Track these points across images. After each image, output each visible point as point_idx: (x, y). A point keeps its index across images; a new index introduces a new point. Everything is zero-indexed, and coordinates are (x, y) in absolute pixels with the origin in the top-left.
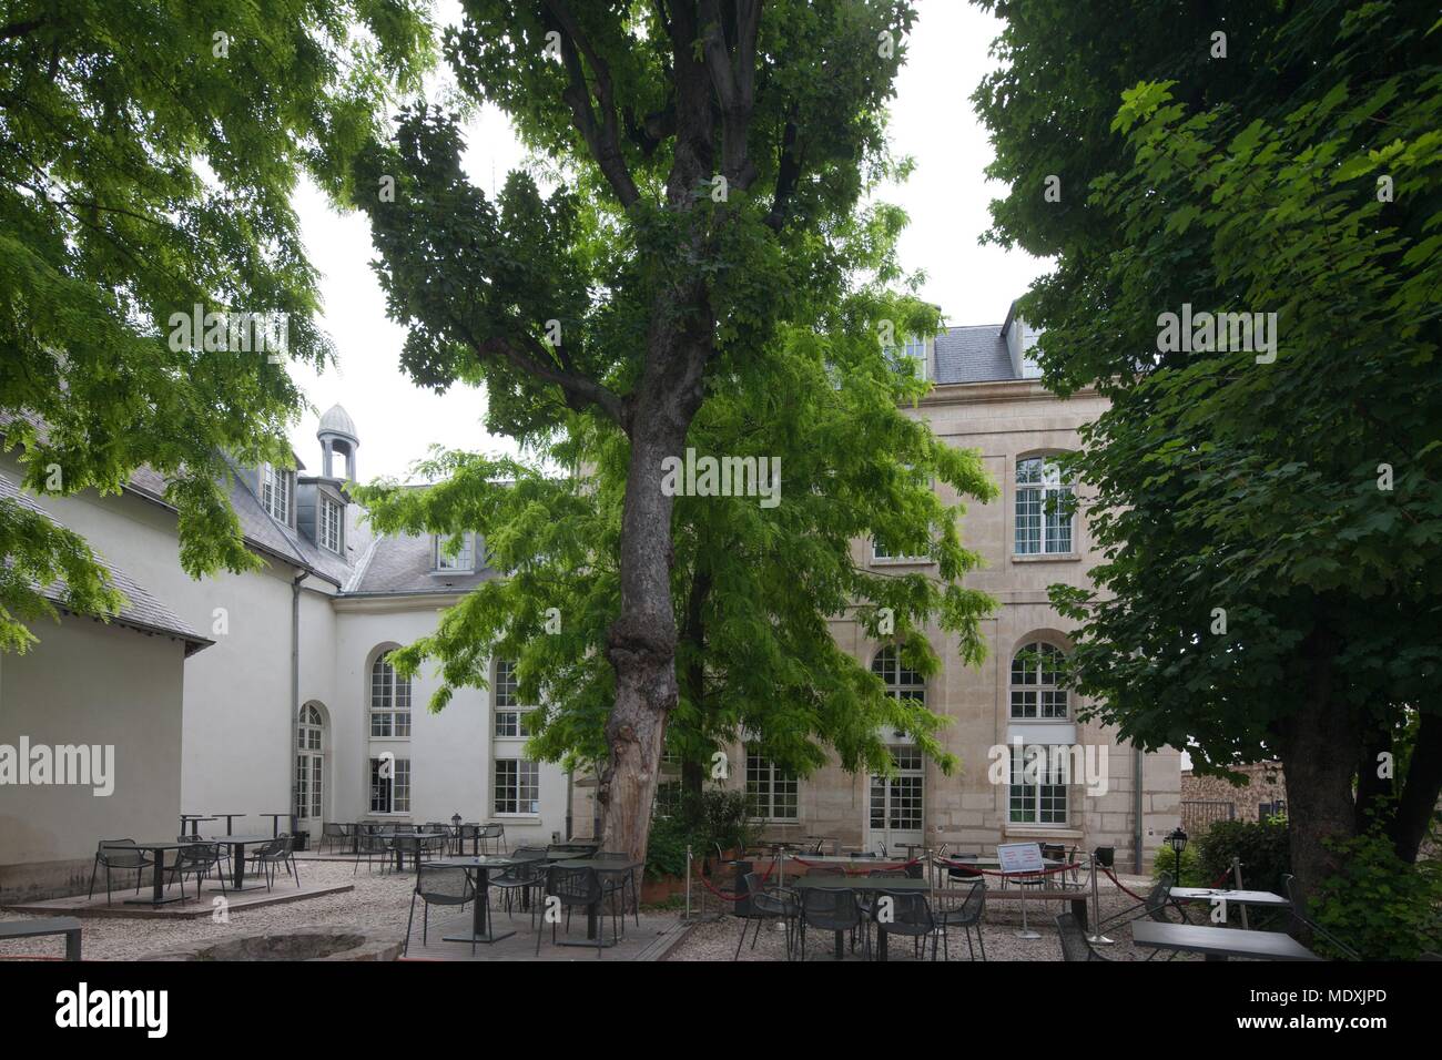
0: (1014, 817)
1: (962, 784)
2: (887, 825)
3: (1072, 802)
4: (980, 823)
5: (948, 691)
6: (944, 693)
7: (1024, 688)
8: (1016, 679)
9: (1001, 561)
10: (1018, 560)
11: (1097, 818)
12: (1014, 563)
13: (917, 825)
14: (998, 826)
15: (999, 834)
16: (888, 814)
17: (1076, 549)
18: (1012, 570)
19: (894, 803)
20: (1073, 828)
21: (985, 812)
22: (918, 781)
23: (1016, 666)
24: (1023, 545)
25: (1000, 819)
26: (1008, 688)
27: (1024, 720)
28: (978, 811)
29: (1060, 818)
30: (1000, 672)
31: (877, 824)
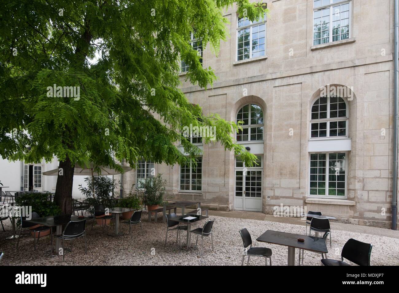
0: (313, 192)
1: (281, 174)
2: (244, 195)
3: (348, 184)
4: (291, 195)
5: (273, 125)
6: (271, 126)
7: (319, 121)
8: (314, 116)
9: (305, 50)
10: (314, 48)
11: (365, 194)
12: (312, 50)
13: (259, 195)
14: (302, 197)
15: (302, 201)
16: (244, 189)
17: (352, 35)
18: (311, 54)
19: (247, 184)
20: (349, 199)
21: (293, 189)
22: (260, 173)
23: (314, 109)
24: (320, 40)
25: (302, 193)
26: (309, 121)
27: (319, 138)
28: (290, 188)
29: (342, 192)
30: (303, 111)
31: (239, 194)
